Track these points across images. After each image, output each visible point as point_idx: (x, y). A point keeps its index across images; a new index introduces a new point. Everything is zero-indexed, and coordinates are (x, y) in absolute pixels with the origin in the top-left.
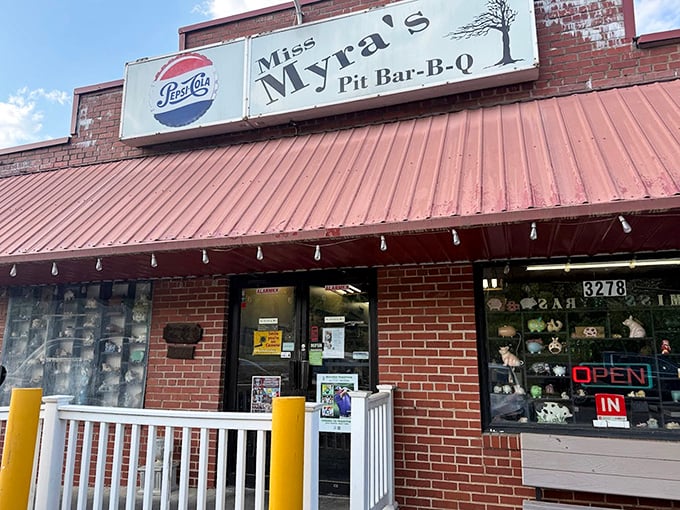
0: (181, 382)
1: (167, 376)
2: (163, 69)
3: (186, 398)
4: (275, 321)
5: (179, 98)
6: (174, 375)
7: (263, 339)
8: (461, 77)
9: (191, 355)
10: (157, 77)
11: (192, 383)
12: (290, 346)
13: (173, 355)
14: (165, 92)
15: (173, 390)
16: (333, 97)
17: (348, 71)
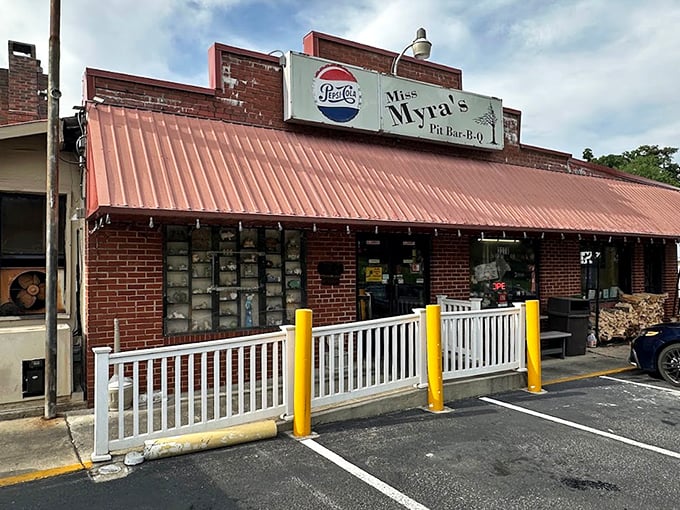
0: (332, 300)
1: (322, 297)
2: (321, 70)
3: (336, 310)
4: (378, 261)
5: (335, 99)
6: (326, 296)
7: (371, 272)
8: (478, 145)
9: (336, 283)
10: (317, 74)
11: (339, 300)
12: (387, 277)
13: (326, 283)
14: (324, 89)
15: (326, 306)
16: (425, 134)
17: (434, 121)
